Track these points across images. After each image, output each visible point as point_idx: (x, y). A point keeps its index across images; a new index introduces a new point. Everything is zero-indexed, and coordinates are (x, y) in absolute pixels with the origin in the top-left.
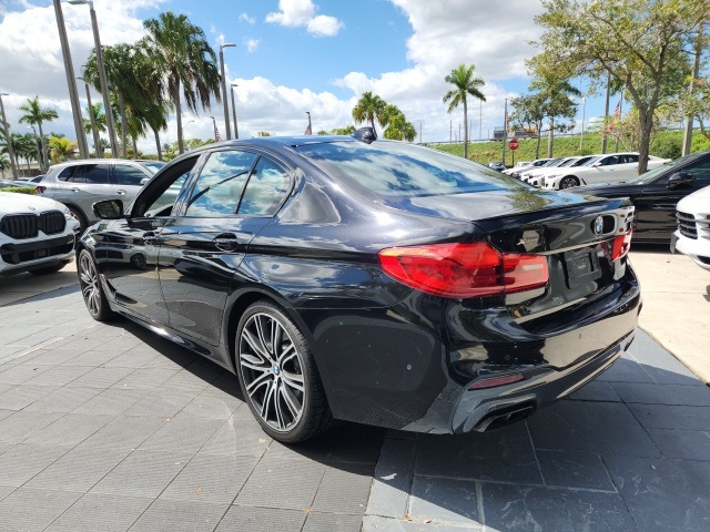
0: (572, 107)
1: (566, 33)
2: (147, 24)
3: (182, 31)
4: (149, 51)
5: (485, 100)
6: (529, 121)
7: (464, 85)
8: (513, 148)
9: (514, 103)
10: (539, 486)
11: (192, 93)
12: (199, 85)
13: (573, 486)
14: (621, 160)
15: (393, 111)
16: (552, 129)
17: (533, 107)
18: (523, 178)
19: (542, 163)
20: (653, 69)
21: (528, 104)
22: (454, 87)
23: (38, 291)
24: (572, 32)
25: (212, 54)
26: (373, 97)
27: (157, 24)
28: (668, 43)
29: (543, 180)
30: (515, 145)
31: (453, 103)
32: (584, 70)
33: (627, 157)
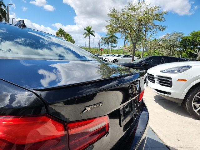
0: (116, 42)
1: (116, 20)
6: (106, 44)
7: (89, 32)
9: (102, 38)
14: (128, 57)
15: (68, 35)
16: (111, 47)
17: (107, 40)
18: (104, 59)
19: (109, 55)
20: (136, 34)
21: (106, 39)
22: (86, 32)
25: (5, 6)
26: (62, 30)
28: (140, 27)
29: (109, 60)
30: (102, 50)
31: (86, 36)
32: (120, 31)
33: (129, 56)
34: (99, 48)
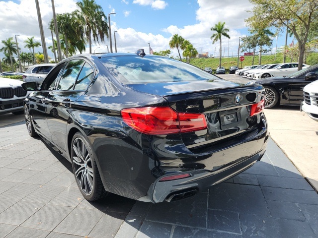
0: (270, 41)
1: (264, 7)
2: (78, 4)
3: (92, 7)
4: (78, 16)
5: (229, 38)
6: (249, 48)
7: (220, 31)
8: (242, 60)
9: (243, 40)
10: (203, 229)
11: (97, 35)
12: (100, 31)
13: (220, 230)
14: (290, 66)
15: (187, 43)
16: (261, 51)
17: (251, 41)
18: (245, 74)
19: (255, 67)
20: (305, 24)
21: (249, 40)
22: (216, 32)
23: (12, 122)
24: (267, 6)
25: (105, 17)
26: (178, 36)
27: (82, 4)
28: (313, 11)
29: (254, 75)
30: (243, 59)
31: (215, 39)
32: (273, 24)
33: (294, 65)
34: (239, 56)
